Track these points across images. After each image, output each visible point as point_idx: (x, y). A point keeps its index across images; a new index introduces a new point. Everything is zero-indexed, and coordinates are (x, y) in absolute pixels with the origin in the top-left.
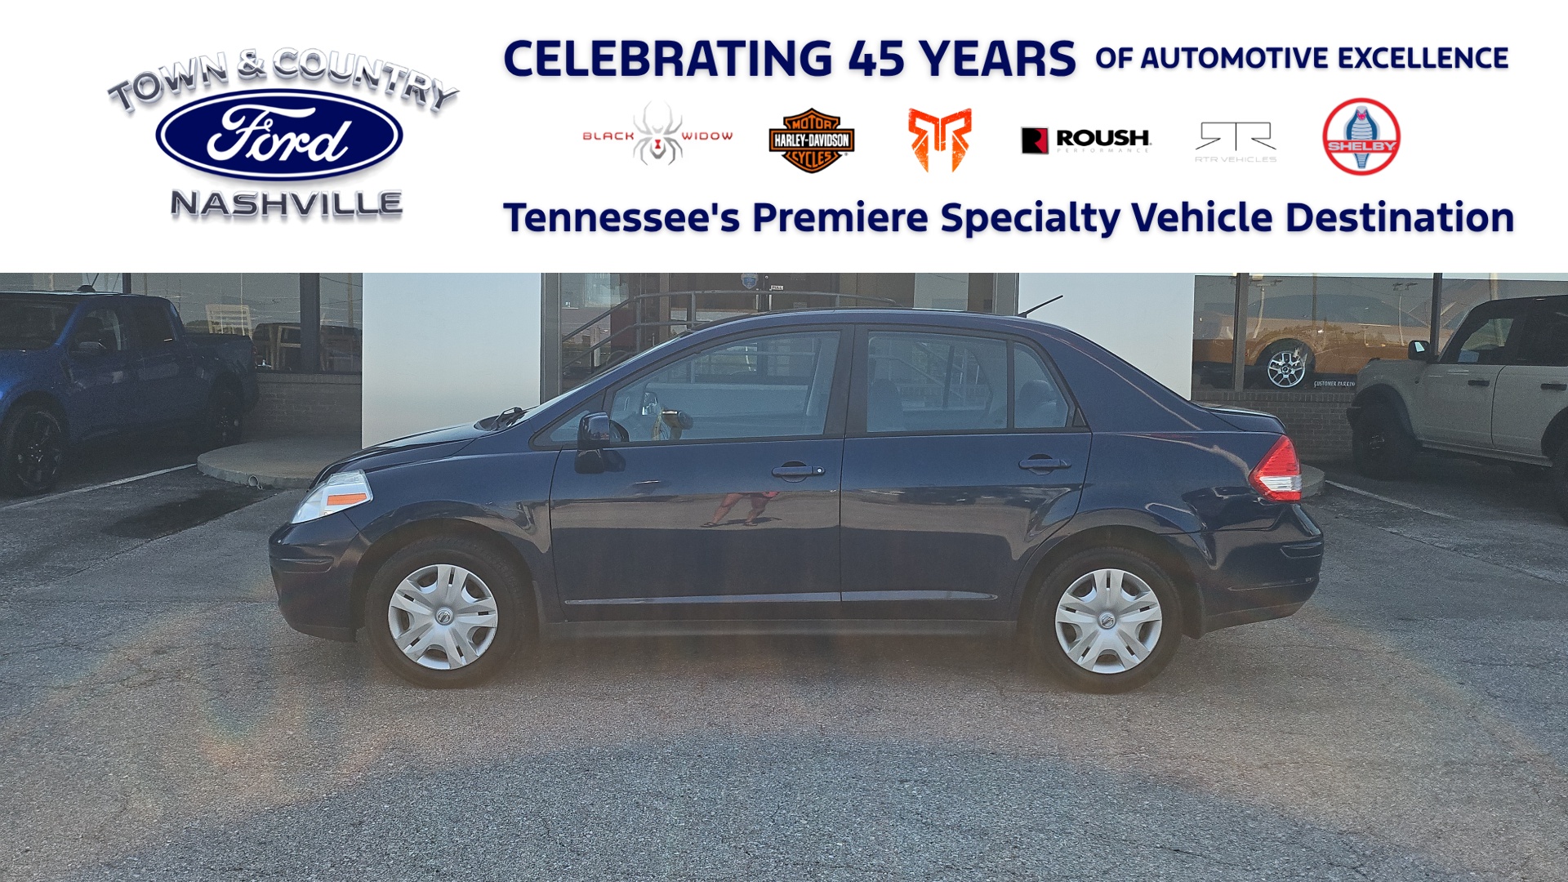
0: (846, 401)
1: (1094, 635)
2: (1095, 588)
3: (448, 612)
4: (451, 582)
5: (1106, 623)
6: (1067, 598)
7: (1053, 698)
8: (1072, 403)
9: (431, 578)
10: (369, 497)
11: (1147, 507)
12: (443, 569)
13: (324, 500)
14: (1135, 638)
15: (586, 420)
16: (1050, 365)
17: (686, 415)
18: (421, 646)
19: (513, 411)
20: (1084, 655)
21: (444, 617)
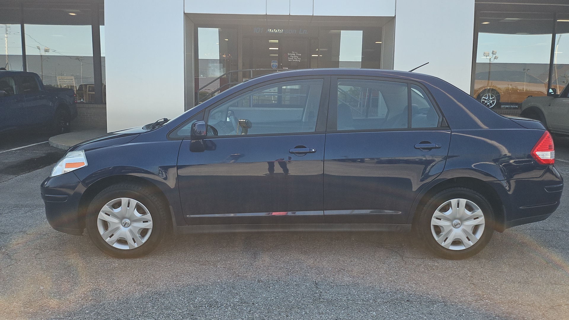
0: (327, 115)
1: (450, 231)
2: (452, 208)
3: (128, 221)
4: (128, 207)
5: (457, 225)
6: (437, 213)
7: (430, 263)
8: (440, 115)
9: (118, 204)
10: (86, 164)
11: (473, 166)
12: (124, 200)
13: (64, 165)
14: (471, 232)
15: (194, 125)
16: (430, 96)
17: (249, 121)
18: (115, 238)
19: (163, 120)
20: (445, 241)
21: (125, 224)
